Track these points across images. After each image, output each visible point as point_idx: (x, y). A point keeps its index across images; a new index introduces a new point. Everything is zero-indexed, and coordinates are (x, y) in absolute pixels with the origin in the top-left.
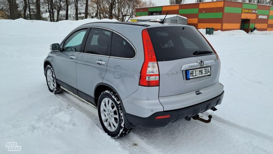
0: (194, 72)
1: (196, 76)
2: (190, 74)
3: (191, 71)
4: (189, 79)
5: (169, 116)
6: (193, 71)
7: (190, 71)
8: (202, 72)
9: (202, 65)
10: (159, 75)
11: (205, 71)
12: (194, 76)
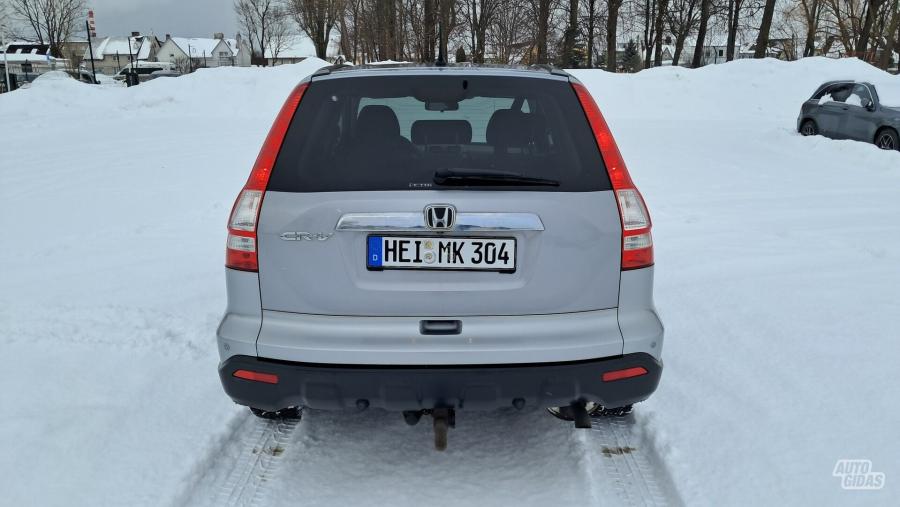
0: (411, 247)
1: (418, 260)
2: (387, 250)
3: (391, 240)
4: (381, 269)
5: (272, 379)
6: (401, 243)
7: (384, 239)
8: (457, 253)
9: (440, 225)
10: (255, 235)
11: (477, 251)
12: (408, 261)
